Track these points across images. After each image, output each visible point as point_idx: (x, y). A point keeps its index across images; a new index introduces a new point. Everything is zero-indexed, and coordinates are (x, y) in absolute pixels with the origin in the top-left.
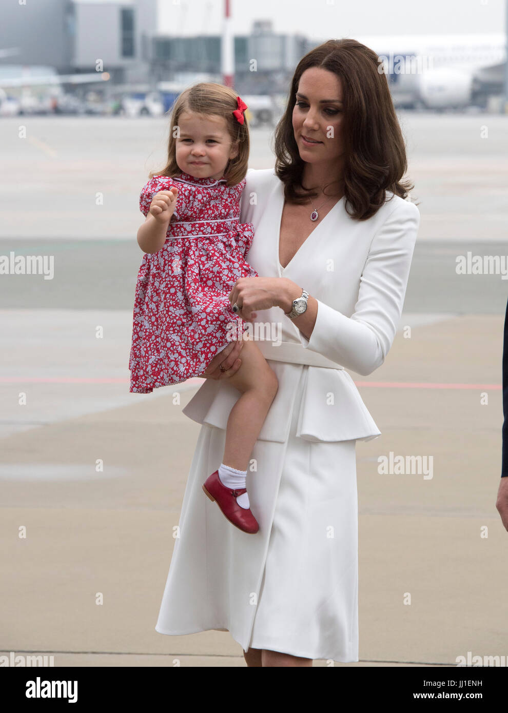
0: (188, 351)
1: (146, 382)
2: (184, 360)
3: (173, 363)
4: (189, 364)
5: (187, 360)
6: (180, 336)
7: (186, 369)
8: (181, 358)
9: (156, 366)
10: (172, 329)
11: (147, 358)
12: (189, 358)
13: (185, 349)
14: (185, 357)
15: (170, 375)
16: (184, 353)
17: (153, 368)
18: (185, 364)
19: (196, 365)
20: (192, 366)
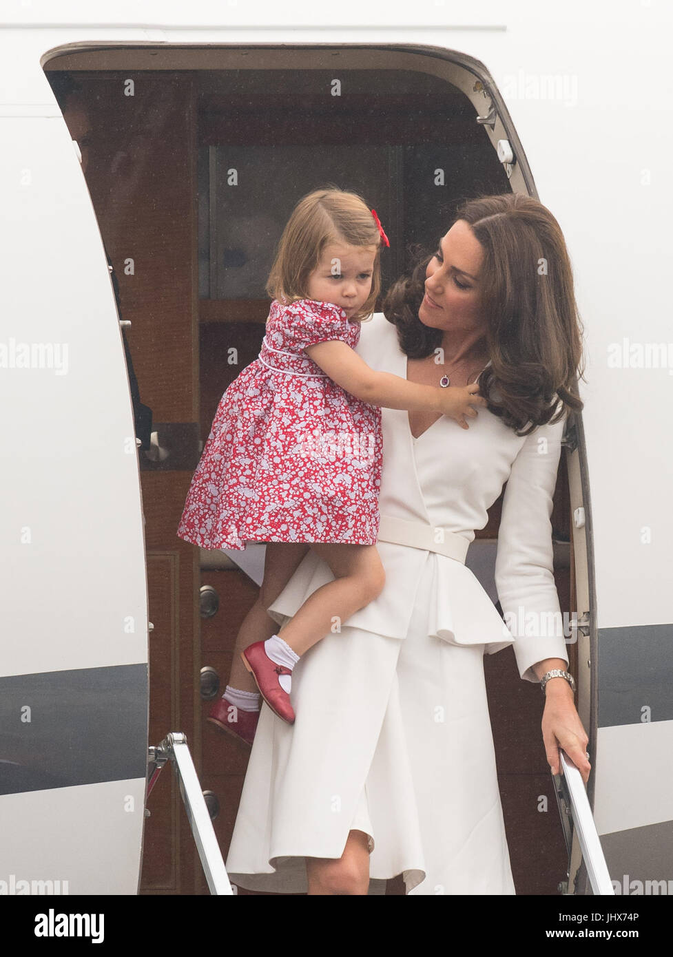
0: (330, 507)
1: (254, 533)
2: (324, 518)
3: (310, 519)
4: (329, 525)
5: (328, 519)
6: (323, 488)
7: (325, 530)
8: (321, 515)
9: (276, 516)
10: (313, 477)
11: (262, 504)
12: (330, 517)
13: (327, 505)
14: (326, 514)
15: (301, 532)
16: (325, 509)
17: (272, 518)
18: (325, 524)
19: (341, 528)
20: (333, 528)
